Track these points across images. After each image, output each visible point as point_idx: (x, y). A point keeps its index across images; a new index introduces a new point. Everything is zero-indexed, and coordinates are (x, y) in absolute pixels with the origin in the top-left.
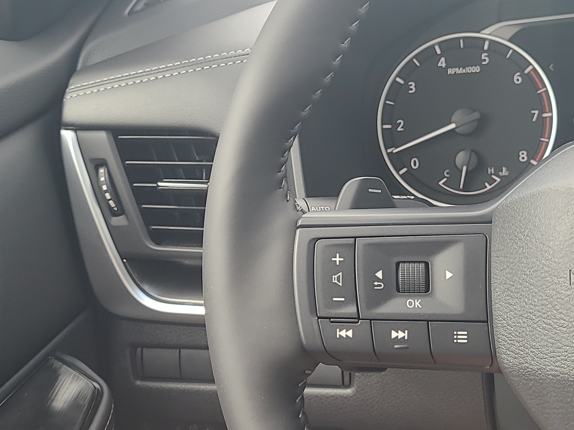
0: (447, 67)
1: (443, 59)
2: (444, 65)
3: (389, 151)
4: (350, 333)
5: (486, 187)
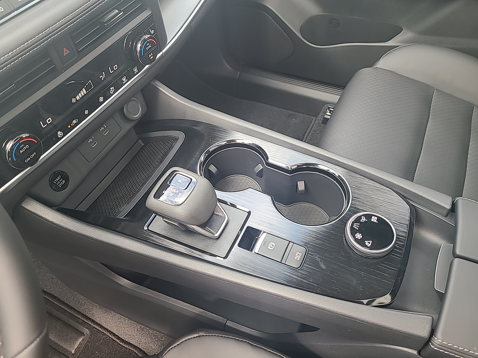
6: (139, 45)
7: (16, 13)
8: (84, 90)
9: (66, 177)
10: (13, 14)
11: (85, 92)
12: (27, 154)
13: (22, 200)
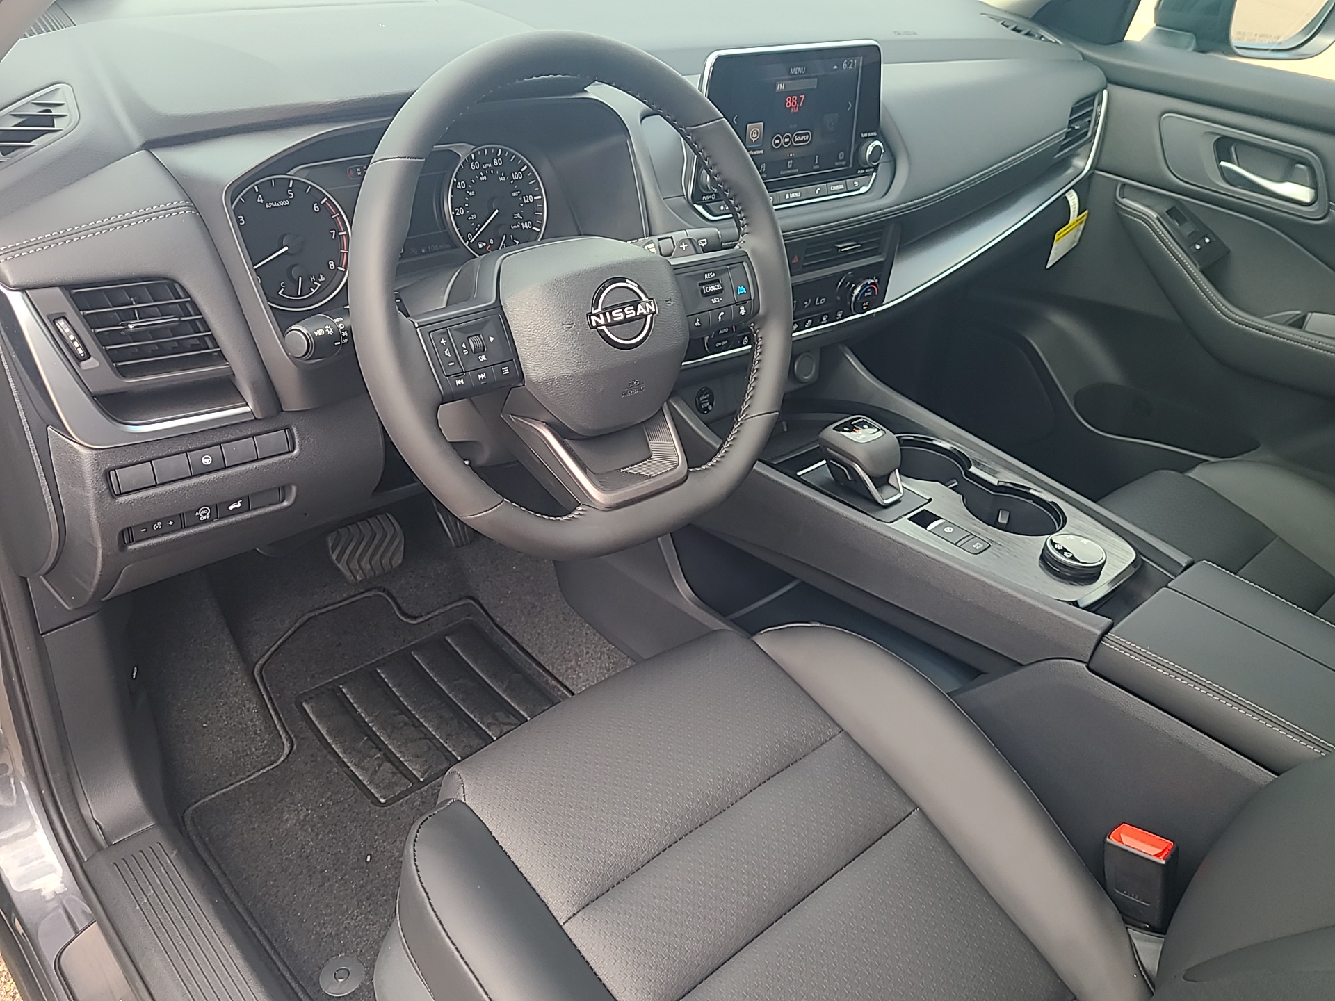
1: (260, 196)
2: (262, 201)
4: (462, 381)
5: (312, 291)
6: (859, 287)
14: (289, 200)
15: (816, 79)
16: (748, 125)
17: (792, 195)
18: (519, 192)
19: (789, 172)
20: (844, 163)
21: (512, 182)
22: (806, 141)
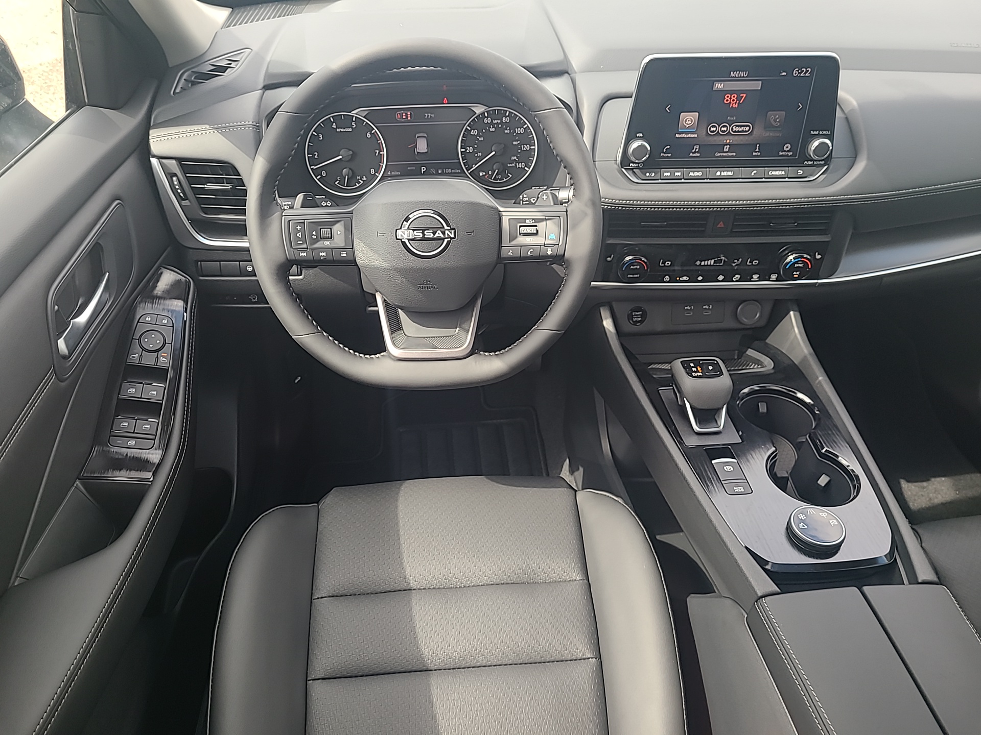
0: (337, 128)
1: (334, 124)
2: (335, 127)
3: (312, 167)
4: (305, 254)
5: (356, 185)
6: (791, 257)
7: (708, 181)
8: (713, 261)
9: (644, 316)
10: (706, 181)
11: (712, 263)
12: (635, 272)
13: (603, 304)
14: (352, 128)
15: (761, 82)
16: (682, 114)
17: (724, 174)
18: (519, 142)
19: (725, 154)
20: (790, 154)
21: (515, 134)
22: (746, 131)
